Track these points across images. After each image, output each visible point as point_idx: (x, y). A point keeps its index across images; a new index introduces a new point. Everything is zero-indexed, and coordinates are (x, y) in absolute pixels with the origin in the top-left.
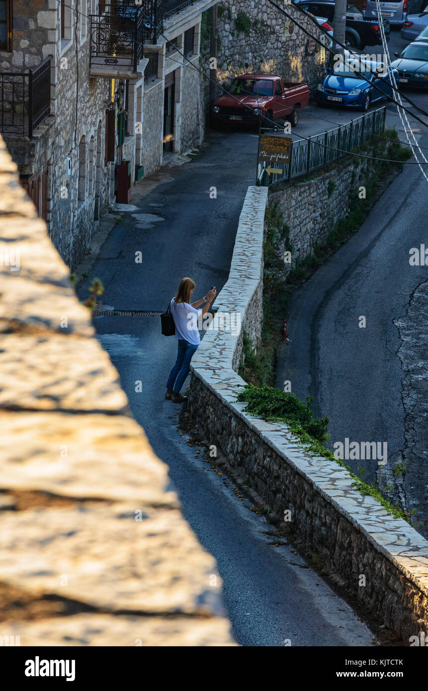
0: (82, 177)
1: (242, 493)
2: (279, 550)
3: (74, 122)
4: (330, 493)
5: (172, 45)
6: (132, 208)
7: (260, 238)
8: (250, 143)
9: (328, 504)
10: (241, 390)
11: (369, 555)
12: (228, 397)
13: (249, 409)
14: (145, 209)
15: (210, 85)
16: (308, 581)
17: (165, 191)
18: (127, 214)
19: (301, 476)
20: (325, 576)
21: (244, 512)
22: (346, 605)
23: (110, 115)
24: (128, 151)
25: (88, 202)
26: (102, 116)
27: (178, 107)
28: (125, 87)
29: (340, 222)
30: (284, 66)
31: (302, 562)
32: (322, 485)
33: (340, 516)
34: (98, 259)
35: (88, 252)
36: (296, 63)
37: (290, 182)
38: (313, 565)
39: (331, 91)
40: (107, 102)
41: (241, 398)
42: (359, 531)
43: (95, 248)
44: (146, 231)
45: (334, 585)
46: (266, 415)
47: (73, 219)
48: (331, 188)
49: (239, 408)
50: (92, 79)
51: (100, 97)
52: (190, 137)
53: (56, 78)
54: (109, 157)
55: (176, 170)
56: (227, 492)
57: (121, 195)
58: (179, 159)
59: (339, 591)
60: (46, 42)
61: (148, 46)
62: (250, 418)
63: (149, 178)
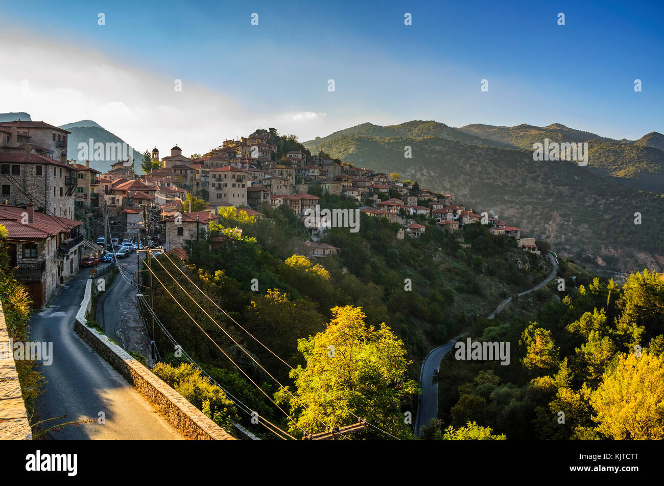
0: (53, 281)
1: (87, 343)
2: (94, 353)
3: (51, 270)
4: (104, 342)
5: (72, 253)
6: (64, 285)
7: (90, 290)
8: (88, 270)
9: (104, 344)
10: (86, 322)
11: (111, 353)
12: (83, 324)
13: (88, 326)
14: (67, 285)
15: (80, 260)
16: (100, 359)
17: (71, 281)
18: (63, 286)
19: (98, 339)
20: (103, 357)
21: (87, 347)
22: (108, 363)
23: (59, 268)
24: (63, 274)
25: (54, 285)
26: (57, 268)
27: (73, 264)
28: (62, 262)
30: (95, 255)
31: (99, 355)
32: (102, 340)
33: (106, 346)
34: (57, 296)
35: (54, 295)
36: (97, 254)
37: (97, 278)
38: (102, 356)
39: (105, 259)
40: (58, 265)
41: (86, 324)
42: (109, 349)
43: (56, 294)
44: (67, 290)
45: (105, 359)
46: (91, 327)
47: (51, 289)
48: (106, 278)
49: (86, 326)
50: (55, 262)
51: (56, 264)
52: (76, 270)
53: (47, 263)
54: (59, 276)
55: (73, 277)
56: (84, 343)
57: (62, 283)
58: (74, 274)
59: (106, 360)
60: (44, 256)
61: (66, 254)
62: (87, 328)
63: (68, 279)
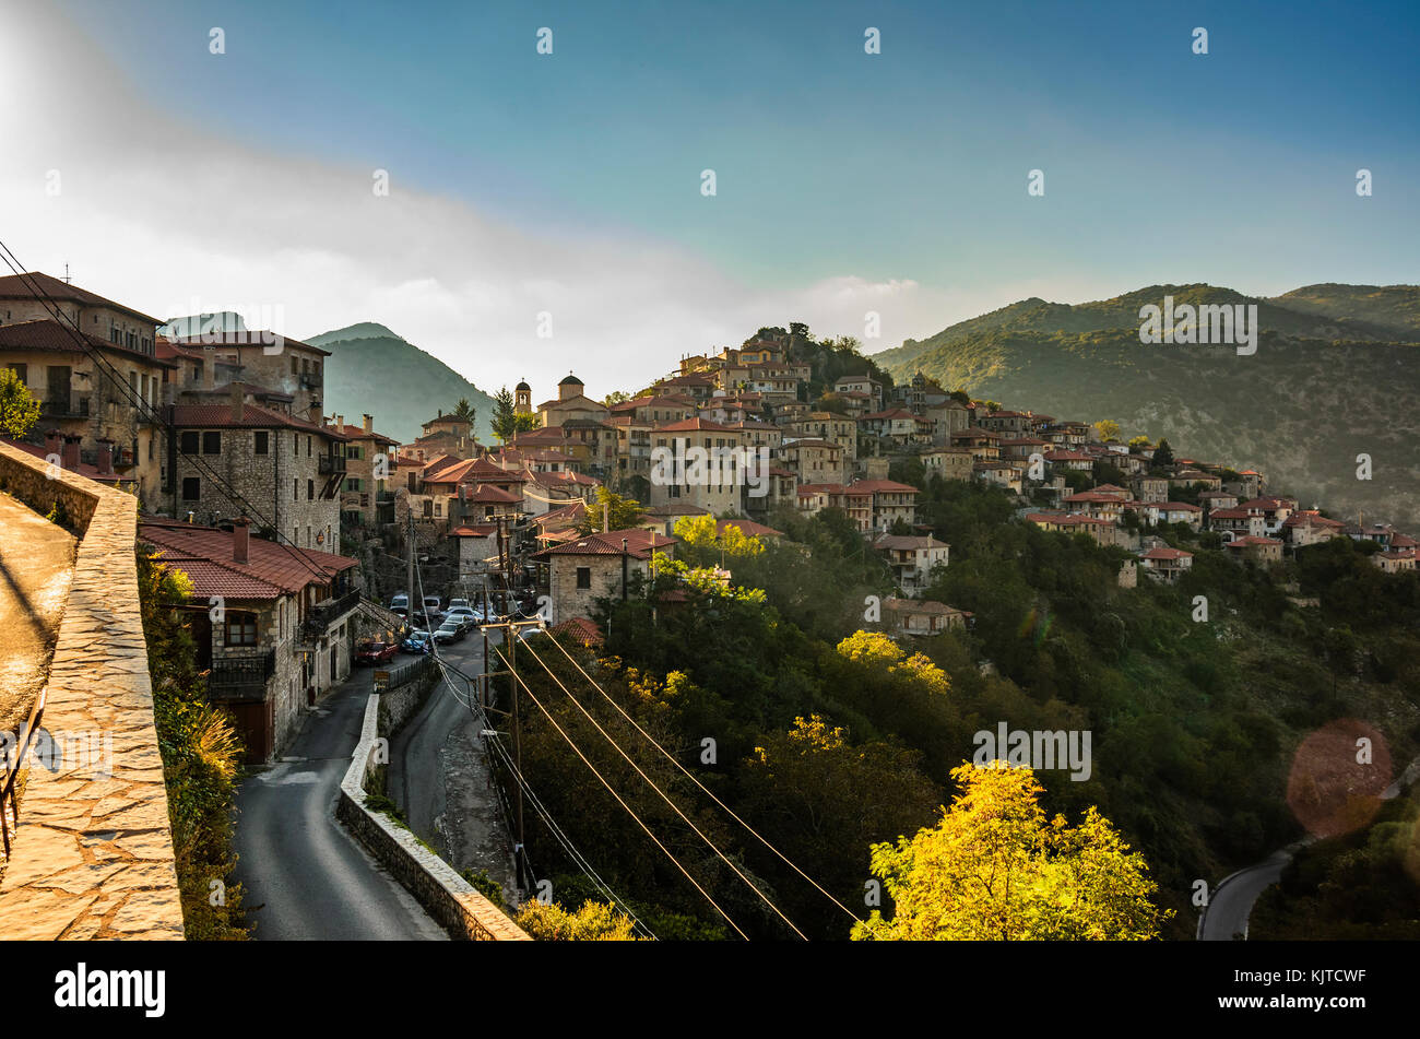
0: (291, 697)
1: (365, 847)
2: (382, 874)
3: (286, 675)
4: (404, 846)
5: (334, 633)
6: (316, 708)
7: (375, 720)
8: (369, 673)
9: (404, 852)
10: (364, 798)
11: (421, 875)
12: (358, 802)
13: (368, 807)
14: (320, 709)
15: (352, 649)
16: (395, 888)
17: (333, 698)
18: (314, 711)
19: (391, 839)
20: (403, 885)
21: (366, 857)
22: (412, 897)
23: (304, 668)
24: (314, 682)
25: (295, 708)
26: (300, 669)
27: (338, 659)
28: (311, 655)
29: (414, 706)
30: (385, 638)
31: (392, 878)
32: (400, 842)
33: (409, 857)
34: (300, 734)
35: (294, 732)
36: (391, 634)
37: (390, 690)
38: (398, 879)
39: (408, 646)
40: (303, 663)
41: (364, 802)
42: (417, 863)
43: (298, 729)
44: (322, 719)
45: (405, 887)
46: (376, 810)
47: (287, 718)
48: (409, 690)
49: (363, 807)
50: (295, 654)
51: (299, 659)
52: (344, 672)
53: (278, 656)
54: (305, 686)
55: (336, 688)
56: (358, 848)
57: (311, 703)
58: (339, 682)
59: (409, 891)
60: (273, 641)
61: (321, 636)
62: (367, 811)
63: (326, 692)
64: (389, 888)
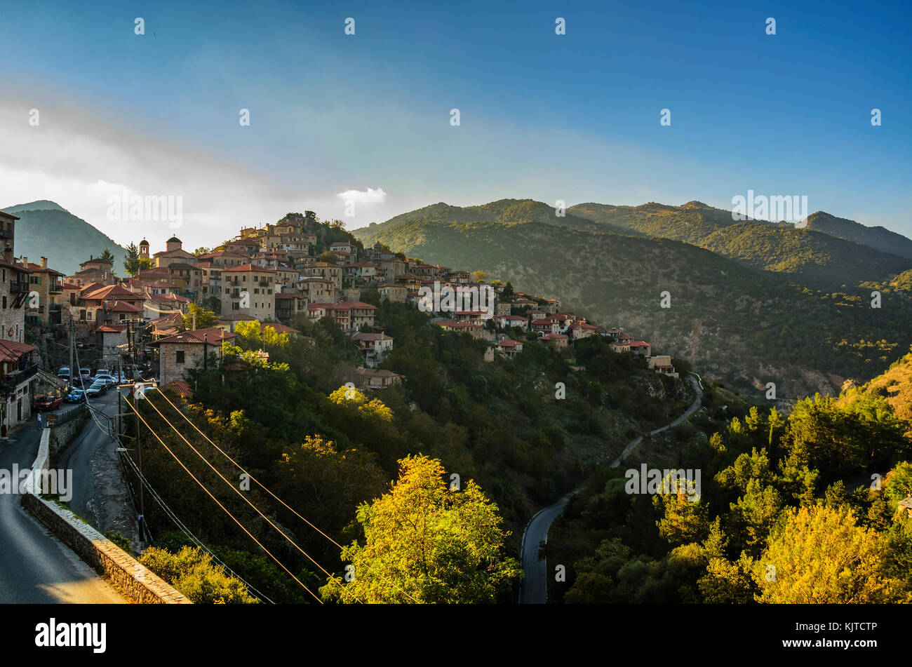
1: (40, 522)
2: (52, 538)
4: (67, 520)
5: (20, 391)
7: (48, 444)
9: (66, 523)
11: (78, 537)
12: (36, 495)
13: (43, 498)
15: (32, 401)
16: (61, 546)
17: (19, 432)
19: (58, 516)
20: (66, 544)
21: (41, 528)
22: (72, 551)
27: (22, 408)
28: (4, 405)
29: (74, 434)
30: (55, 394)
31: (59, 540)
32: (64, 518)
33: (70, 526)
36: (58, 392)
37: (57, 425)
38: (62, 540)
39: (70, 398)
42: (75, 530)
44: (12, 444)
45: (68, 546)
46: (48, 499)
48: (70, 425)
49: (39, 498)
52: (26, 415)
55: (21, 425)
56: (35, 523)
58: (23, 422)
59: (70, 547)
61: (11, 393)
62: (43, 501)
63: (13, 429)
64: (57, 546)
